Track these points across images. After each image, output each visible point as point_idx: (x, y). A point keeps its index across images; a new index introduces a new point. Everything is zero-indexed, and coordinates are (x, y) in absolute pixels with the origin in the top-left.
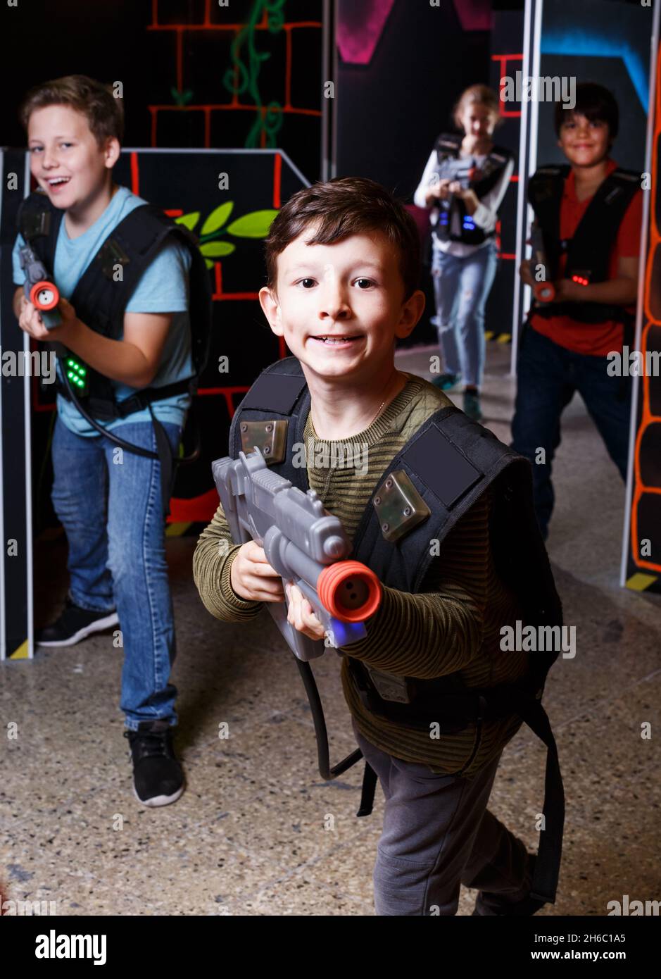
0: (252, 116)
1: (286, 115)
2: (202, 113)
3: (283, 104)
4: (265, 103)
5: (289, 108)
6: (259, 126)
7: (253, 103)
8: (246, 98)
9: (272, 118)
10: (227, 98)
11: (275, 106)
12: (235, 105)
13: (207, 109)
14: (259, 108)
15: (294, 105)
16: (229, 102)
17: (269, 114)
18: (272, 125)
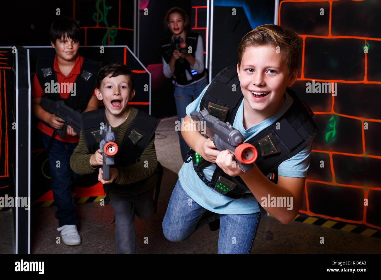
0: (105, 31)
1: (119, 30)
2: (84, 30)
3: (117, 26)
4: (110, 26)
5: (120, 28)
6: (108, 35)
7: (105, 26)
8: (102, 24)
9: (113, 32)
10: (95, 24)
11: (114, 27)
12: (97, 27)
13: (86, 28)
14: (108, 28)
15: (122, 26)
16: (95, 25)
17: (111, 31)
18: (113, 34)
